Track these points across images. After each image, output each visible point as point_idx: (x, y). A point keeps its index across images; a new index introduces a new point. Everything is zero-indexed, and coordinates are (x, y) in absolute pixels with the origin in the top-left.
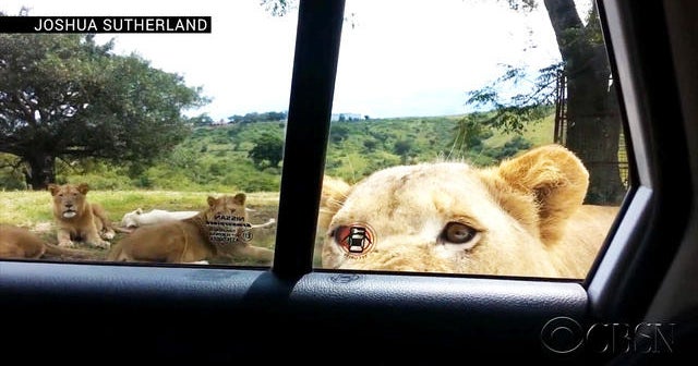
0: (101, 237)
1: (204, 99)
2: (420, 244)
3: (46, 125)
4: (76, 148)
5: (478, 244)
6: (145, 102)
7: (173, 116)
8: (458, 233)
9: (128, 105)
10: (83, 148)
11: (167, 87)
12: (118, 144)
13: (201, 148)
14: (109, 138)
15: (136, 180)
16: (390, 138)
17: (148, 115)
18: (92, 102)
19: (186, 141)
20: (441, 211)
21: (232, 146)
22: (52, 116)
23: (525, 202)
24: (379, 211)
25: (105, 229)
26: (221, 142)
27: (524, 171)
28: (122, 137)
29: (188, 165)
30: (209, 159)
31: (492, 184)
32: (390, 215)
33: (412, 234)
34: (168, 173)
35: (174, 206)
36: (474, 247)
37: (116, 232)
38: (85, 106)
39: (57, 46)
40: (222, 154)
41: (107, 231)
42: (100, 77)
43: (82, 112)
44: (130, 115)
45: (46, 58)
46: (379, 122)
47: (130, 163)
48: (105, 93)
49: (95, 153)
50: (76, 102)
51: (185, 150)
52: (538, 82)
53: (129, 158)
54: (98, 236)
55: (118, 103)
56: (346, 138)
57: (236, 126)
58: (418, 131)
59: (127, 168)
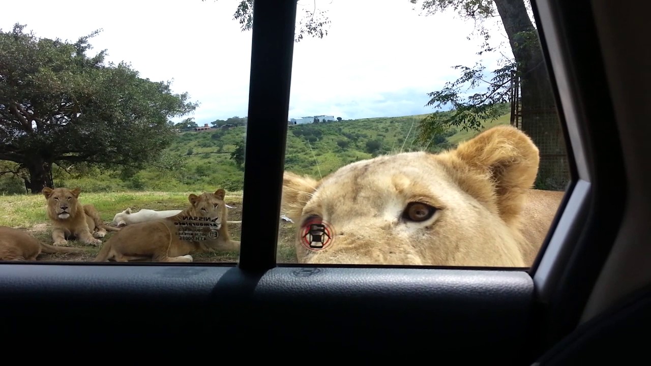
0: (94, 235)
1: (188, 105)
2: (383, 225)
3: (42, 134)
4: (71, 154)
5: (437, 221)
6: (134, 111)
7: (159, 123)
8: (418, 213)
9: (117, 114)
10: (77, 155)
11: (153, 95)
12: (109, 149)
13: (187, 152)
14: (100, 144)
15: (127, 183)
16: (361, 138)
17: (137, 122)
18: (84, 112)
19: (174, 145)
20: (401, 192)
21: (216, 149)
22: (48, 125)
23: (482, 181)
24: (344, 197)
25: (97, 228)
26: (205, 146)
27: (479, 150)
28: (113, 144)
29: (175, 167)
30: (195, 162)
31: (449, 165)
32: (355, 199)
33: (375, 216)
34: (158, 176)
35: (161, 205)
36: (434, 224)
37: (108, 230)
38: (78, 115)
39: (50, 61)
40: (207, 156)
41: (99, 230)
42: (91, 88)
43: (75, 121)
44: (120, 123)
45: (39, 72)
46: (351, 123)
47: (121, 167)
48: (96, 103)
49: (89, 158)
50: (70, 112)
51: (172, 153)
52: (493, 82)
53: (120, 162)
54: (89, 234)
55: (108, 112)
56: (321, 139)
57: (219, 130)
58: (387, 130)
59: (119, 172)
